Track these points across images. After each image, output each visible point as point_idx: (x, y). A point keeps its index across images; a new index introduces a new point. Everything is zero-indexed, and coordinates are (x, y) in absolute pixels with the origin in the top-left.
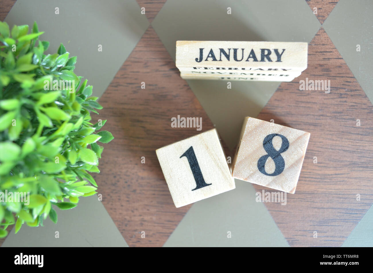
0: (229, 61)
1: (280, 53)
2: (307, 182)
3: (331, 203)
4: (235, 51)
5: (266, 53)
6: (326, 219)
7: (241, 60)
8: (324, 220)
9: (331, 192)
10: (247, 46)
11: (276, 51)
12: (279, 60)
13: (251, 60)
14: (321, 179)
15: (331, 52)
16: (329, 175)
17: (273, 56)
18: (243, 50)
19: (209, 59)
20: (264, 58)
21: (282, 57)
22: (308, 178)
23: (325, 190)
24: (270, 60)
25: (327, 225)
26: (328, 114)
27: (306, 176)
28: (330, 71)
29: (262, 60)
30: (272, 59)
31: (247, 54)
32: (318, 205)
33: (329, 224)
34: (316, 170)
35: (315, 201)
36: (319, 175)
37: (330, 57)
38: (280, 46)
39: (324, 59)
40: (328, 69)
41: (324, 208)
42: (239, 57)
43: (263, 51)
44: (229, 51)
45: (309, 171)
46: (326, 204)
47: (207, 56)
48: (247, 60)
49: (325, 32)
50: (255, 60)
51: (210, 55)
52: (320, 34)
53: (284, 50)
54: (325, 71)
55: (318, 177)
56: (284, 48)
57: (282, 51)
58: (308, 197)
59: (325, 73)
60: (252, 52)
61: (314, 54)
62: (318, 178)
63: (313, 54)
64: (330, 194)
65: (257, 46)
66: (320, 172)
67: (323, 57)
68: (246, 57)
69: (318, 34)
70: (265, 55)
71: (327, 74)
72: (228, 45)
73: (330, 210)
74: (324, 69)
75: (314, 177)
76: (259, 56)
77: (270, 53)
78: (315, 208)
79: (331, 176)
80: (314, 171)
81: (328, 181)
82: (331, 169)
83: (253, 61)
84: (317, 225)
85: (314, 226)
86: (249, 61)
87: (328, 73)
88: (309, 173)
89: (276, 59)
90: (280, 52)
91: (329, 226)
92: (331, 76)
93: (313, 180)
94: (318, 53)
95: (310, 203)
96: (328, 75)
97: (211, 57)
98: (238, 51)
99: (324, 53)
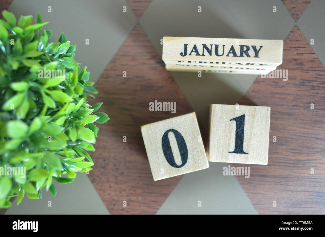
0: (211, 55)
1: (258, 50)
2: (281, 167)
3: (304, 186)
4: (217, 46)
5: (245, 49)
6: (299, 201)
7: (222, 55)
8: (297, 202)
9: (304, 176)
10: (228, 42)
11: (254, 47)
12: (257, 56)
13: (231, 55)
14: (294, 164)
15: (305, 47)
16: (302, 161)
17: (251, 52)
18: (224, 46)
19: (193, 53)
20: (243, 54)
21: (260, 53)
22: (282, 163)
23: (298, 175)
24: (248, 56)
25: (300, 207)
26: (302, 105)
27: (281, 161)
28: (304, 65)
29: (241, 55)
30: (250, 55)
31: (227, 50)
32: (292, 188)
33: (302, 206)
34: (289, 156)
35: (289, 185)
36: (292, 160)
37: (304, 52)
38: (257, 43)
39: (298, 54)
40: (301, 63)
41: (297, 191)
42: (220, 53)
43: (242, 47)
44: (211, 47)
45: (283, 156)
46: (299, 187)
47: (191, 51)
48: (228, 56)
49: (299, 29)
50: (235, 55)
51: (194, 50)
52: (294, 31)
53: (261, 47)
54: (298, 65)
55: (291, 162)
56: (261, 45)
57: (260, 47)
58: (282, 180)
59: (299, 66)
60: (232, 48)
61: (289, 50)
62: (292, 164)
63: (287, 50)
64: (303, 178)
65: (237, 43)
66: (293, 158)
67: (297, 52)
68: (226, 53)
69: (293, 30)
70: (244, 51)
71: (300, 68)
72: (210, 41)
73: (303, 193)
74: (298, 63)
75: (288, 162)
76: (238, 52)
77: (248, 49)
78: (289, 191)
79: (304, 162)
80: (288, 157)
81: (301, 166)
82: (304, 155)
83: (233, 56)
84: (291, 207)
85: (288, 207)
86: (229, 56)
87: (301, 66)
88: (283, 159)
89: (254, 55)
90: (258, 48)
91: (302, 207)
92: (304, 70)
93: (287, 165)
94: (292, 49)
95: (284, 186)
96: (302, 69)
97: (194, 52)
98: (219, 47)
99: (298, 49)
